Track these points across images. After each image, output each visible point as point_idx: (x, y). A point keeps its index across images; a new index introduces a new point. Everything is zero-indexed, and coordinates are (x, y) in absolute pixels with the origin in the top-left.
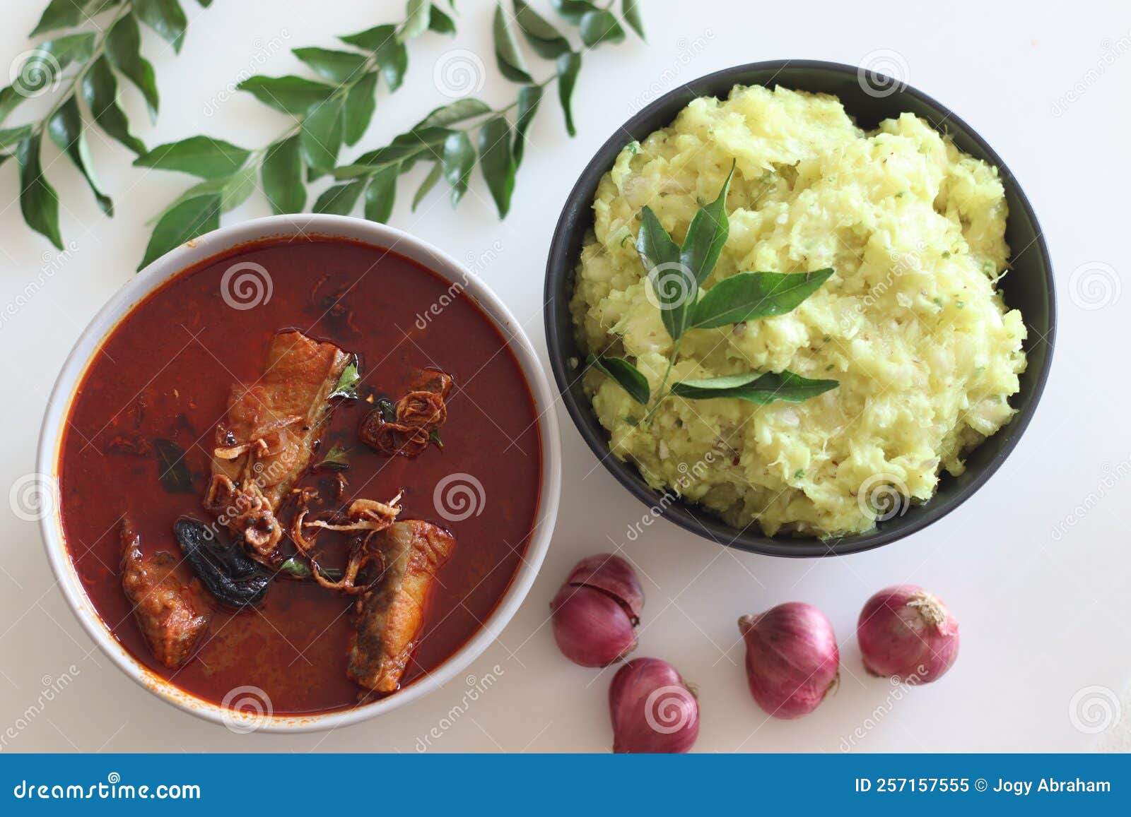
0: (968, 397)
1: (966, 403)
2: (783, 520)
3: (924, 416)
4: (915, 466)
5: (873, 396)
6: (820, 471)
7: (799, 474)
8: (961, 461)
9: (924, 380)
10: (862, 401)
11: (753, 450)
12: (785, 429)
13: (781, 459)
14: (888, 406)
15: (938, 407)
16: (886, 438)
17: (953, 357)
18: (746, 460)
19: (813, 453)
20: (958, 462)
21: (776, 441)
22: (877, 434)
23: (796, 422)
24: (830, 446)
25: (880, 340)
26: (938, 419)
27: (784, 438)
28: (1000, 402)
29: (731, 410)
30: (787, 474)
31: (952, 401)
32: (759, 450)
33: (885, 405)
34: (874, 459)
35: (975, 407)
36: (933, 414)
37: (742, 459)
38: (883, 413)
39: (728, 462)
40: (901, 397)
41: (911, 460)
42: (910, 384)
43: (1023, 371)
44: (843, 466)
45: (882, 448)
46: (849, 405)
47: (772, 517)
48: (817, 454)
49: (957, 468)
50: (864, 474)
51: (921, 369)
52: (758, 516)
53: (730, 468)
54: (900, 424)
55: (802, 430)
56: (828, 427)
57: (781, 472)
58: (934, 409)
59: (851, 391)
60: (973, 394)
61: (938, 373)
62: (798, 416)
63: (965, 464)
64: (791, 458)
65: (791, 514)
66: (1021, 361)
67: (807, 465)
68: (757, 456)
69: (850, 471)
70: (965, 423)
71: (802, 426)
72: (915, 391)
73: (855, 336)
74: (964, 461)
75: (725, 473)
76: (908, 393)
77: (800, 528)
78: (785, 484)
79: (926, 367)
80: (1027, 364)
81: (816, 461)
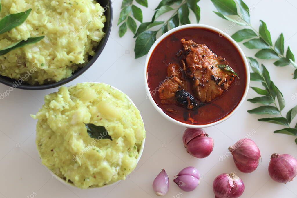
0: (89, 31)
1: (88, 33)
2: (43, 79)
3: (75, 39)
4: (76, 54)
5: (59, 37)
6: (49, 63)
7: (42, 65)
8: (93, 51)
9: (73, 28)
10: (56, 39)
11: (28, 61)
12: (36, 53)
13: (36, 61)
14: (64, 38)
15: (79, 35)
16: (66, 48)
17: (80, 20)
18: (27, 65)
19: (45, 58)
20: (92, 51)
21: (33, 57)
22: (63, 47)
23: (38, 50)
24: (50, 55)
25: (55, 22)
26: (80, 39)
27: (35, 55)
28: (100, 31)
29: (18, 51)
30: (39, 65)
31: (84, 33)
32: (30, 60)
33: (63, 39)
34: (63, 55)
35: (92, 34)
36: (78, 38)
37: (26, 65)
38: (63, 41)
39: (23, 66)
40: (67, 35)
41: (75, 53)
42: (69, 31)
43: (105, 21)
44: (55, 60)
45: (66, 52)
46: (53, 41)
47: (41, 79)
48: (47, 58)
49: (92, 53)
50: (62, 60)
51: (72, 26)
52: (36, 80)
53: (24, 68)
54: (69, 43)
55: (41, 52)
56: (48, 50)
57: (37, 65)
58: (78, 36)
59: (52, 37)
60: (90, 30)
61: (77, 26)
62: (38, 48)
63: (95, 52)
64: (39, 61)
65: (45, 77)
66: (104, 18)
67: (44, 62)
68: (30, 62)
69: (58, 61)
70: (91, 40)
71: (40, 51)
72: (71, 33)
73: (47, 23)
74: (94, 51)
75: (23, 70)
76: (69, 34)
77: (49, 80)
78: (40, 69)
79: (73, 25)
80: (106, 19)
81: (47, 60)
